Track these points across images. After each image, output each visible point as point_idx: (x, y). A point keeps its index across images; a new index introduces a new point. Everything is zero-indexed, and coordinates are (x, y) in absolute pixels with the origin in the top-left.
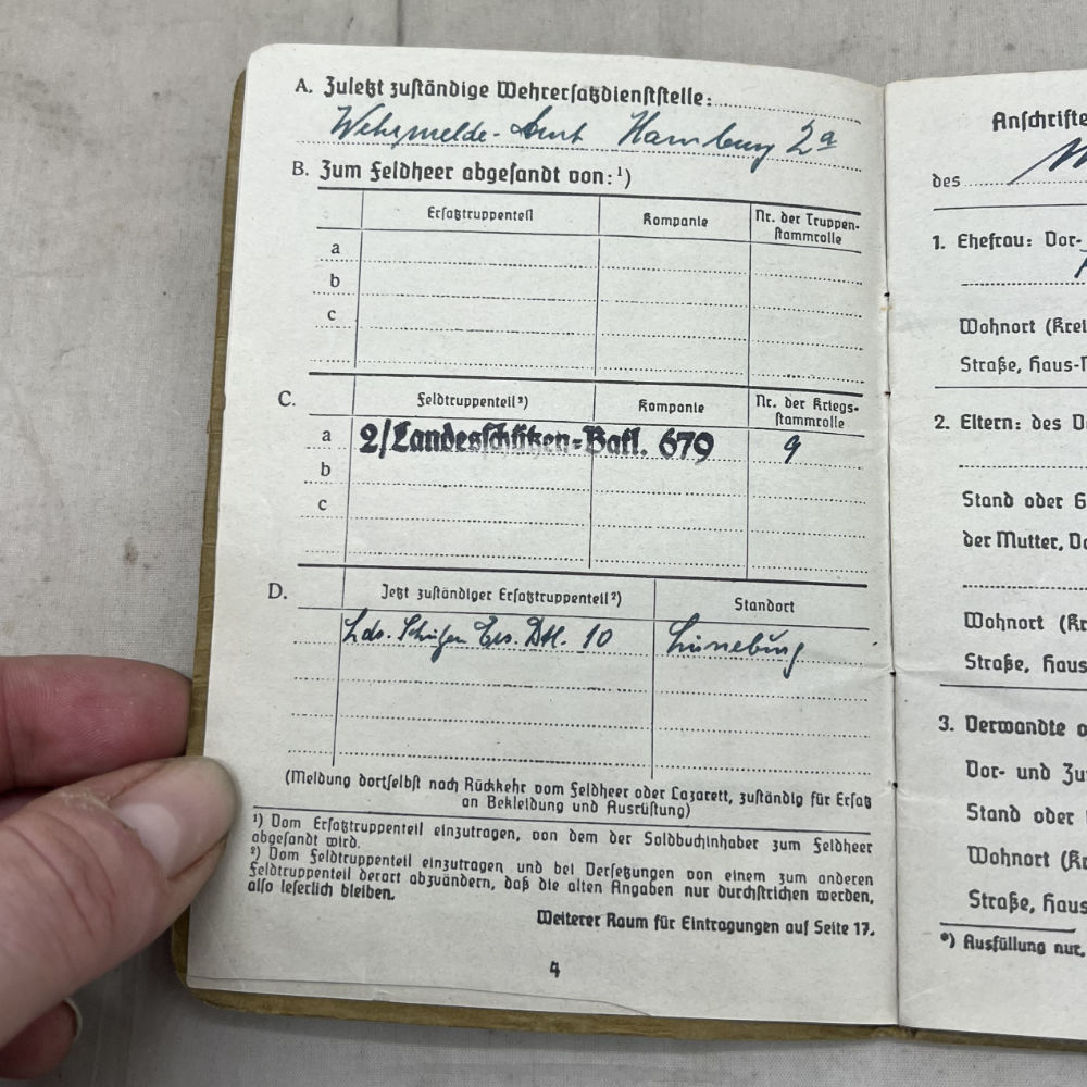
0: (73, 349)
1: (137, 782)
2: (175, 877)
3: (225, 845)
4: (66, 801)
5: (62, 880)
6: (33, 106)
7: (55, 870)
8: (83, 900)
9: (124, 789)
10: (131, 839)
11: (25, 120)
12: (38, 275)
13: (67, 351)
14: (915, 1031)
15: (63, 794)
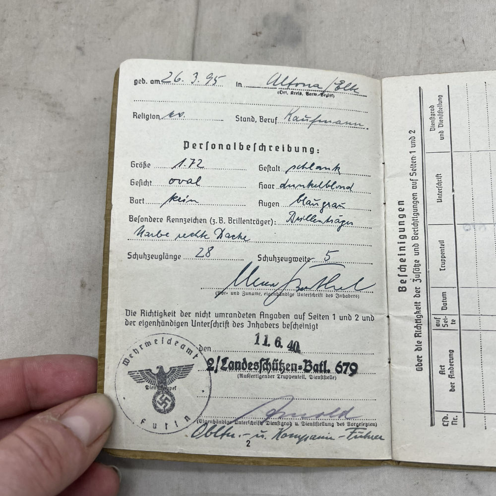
0: (59, 200)
1: (71, 407)
2: (90, 445)
3: (111, 429)
4: (40, 420)
5: (37, 454)
6: (46, 104)
7: (34, 451)
8: (47, 462)
9: (66, 411)
10: (68, 432)
11: (42, 109)
12: (47, 172)
13: (57, 202)
14: (399, 462)
15: (39, 417)
